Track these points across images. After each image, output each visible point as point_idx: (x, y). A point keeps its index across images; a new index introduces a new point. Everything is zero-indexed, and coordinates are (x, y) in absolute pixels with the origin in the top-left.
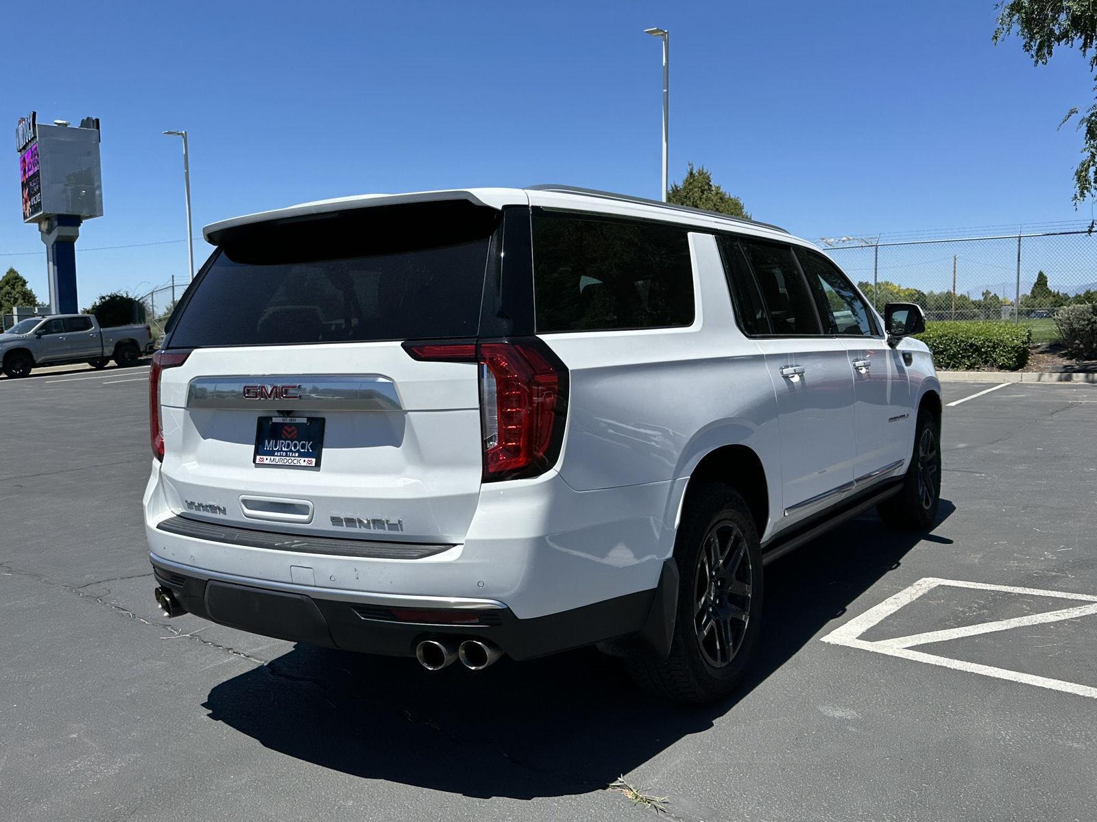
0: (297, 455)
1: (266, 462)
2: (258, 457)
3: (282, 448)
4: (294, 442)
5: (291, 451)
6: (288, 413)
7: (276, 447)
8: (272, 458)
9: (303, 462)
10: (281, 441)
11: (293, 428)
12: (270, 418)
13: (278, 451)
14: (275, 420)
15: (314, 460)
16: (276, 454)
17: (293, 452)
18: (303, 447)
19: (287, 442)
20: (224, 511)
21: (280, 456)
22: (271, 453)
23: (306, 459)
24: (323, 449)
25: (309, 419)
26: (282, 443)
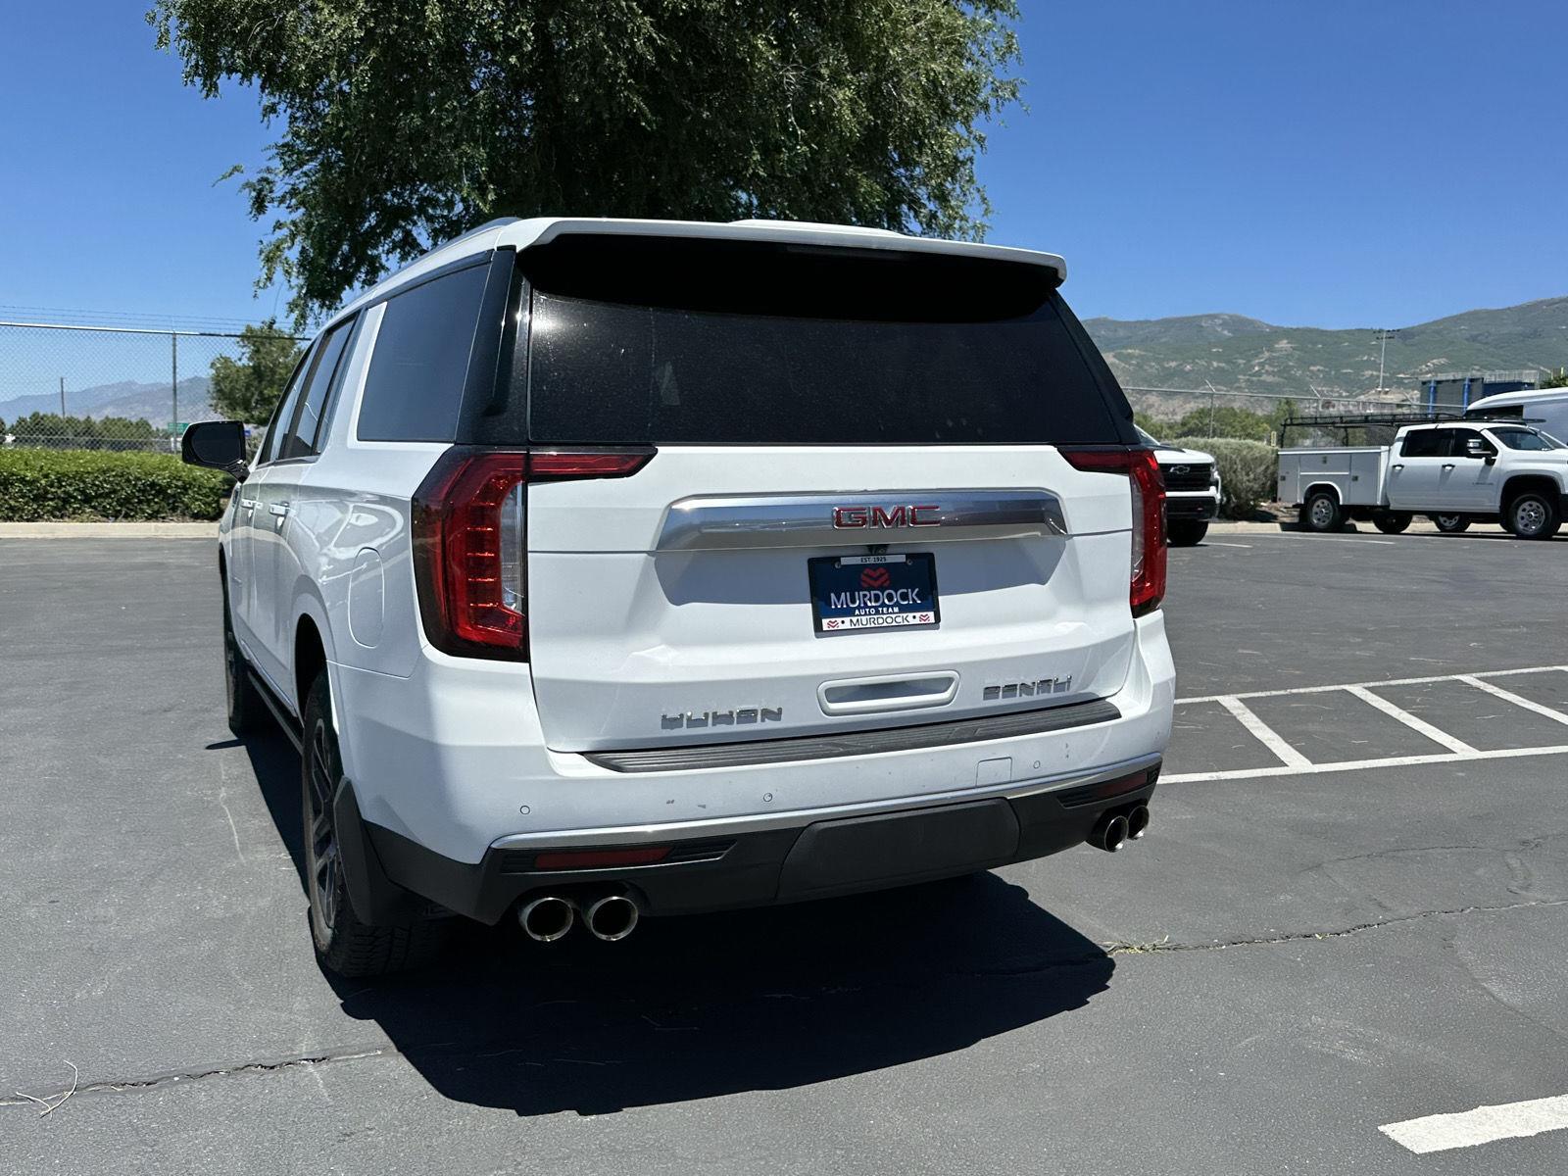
0: (896, 610)
1: (841, 627)
2: (825, 622)
3: (865, 603)
4: (899, 593)
5: (883, 605)
6: (873, 549)
7: (853, 602)
8: (854, 619)
9: (912, 618)
10: (861, 593)
11: (882, 570)
12: (837, 559)
13: (859, 608)
14: (844, 561)
15: (931, 614)
16: (857, 612)
17: (888, 607)
18: (904, 597)
19: (872, 592)
20: (776, 715)
21: (866, 614)
22: (849, 612)
23: (918, 615)
24: (940, 598)
25: (908, 556)
26: (865, 596)
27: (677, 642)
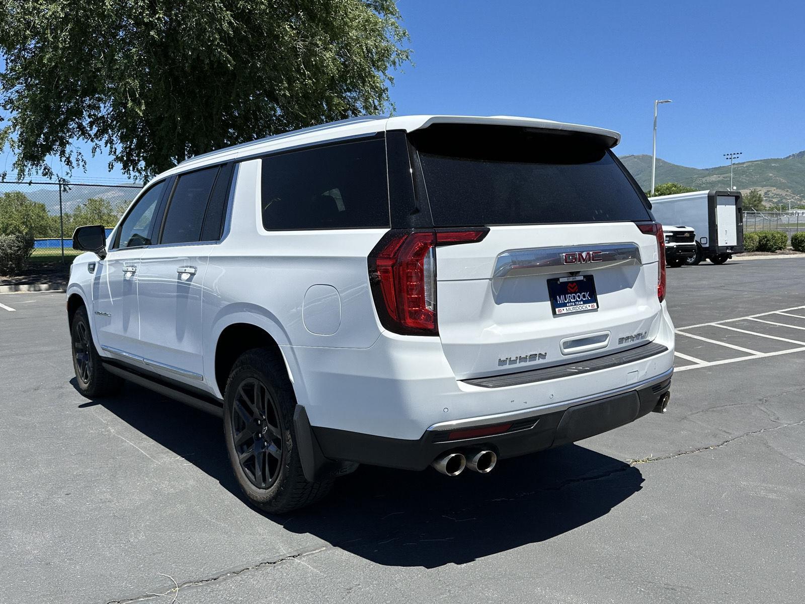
0: (582, 303)
1: (563, 312)
2: (557, 310)
3: (570, 300)
4: (582, 294)
5: (577, 301)
6: (573, 274)
7: (566, 300)
8: (568, 308)
9: (589, 306)
10: (569, 295)
11: (575, 284)
12: (558, 279)
13: (568, 302)
14: (561, 280)
15: (595, 304)
16: (568, 305)
17: (579, 301)
18: (584, 296)
19: (573, 295)
21: (571, 306)
22: (564, 305)
23: (590, 305)
24: (598, 296)
25: (584, 277)
26: (570, 297)
27: (501, 323)
